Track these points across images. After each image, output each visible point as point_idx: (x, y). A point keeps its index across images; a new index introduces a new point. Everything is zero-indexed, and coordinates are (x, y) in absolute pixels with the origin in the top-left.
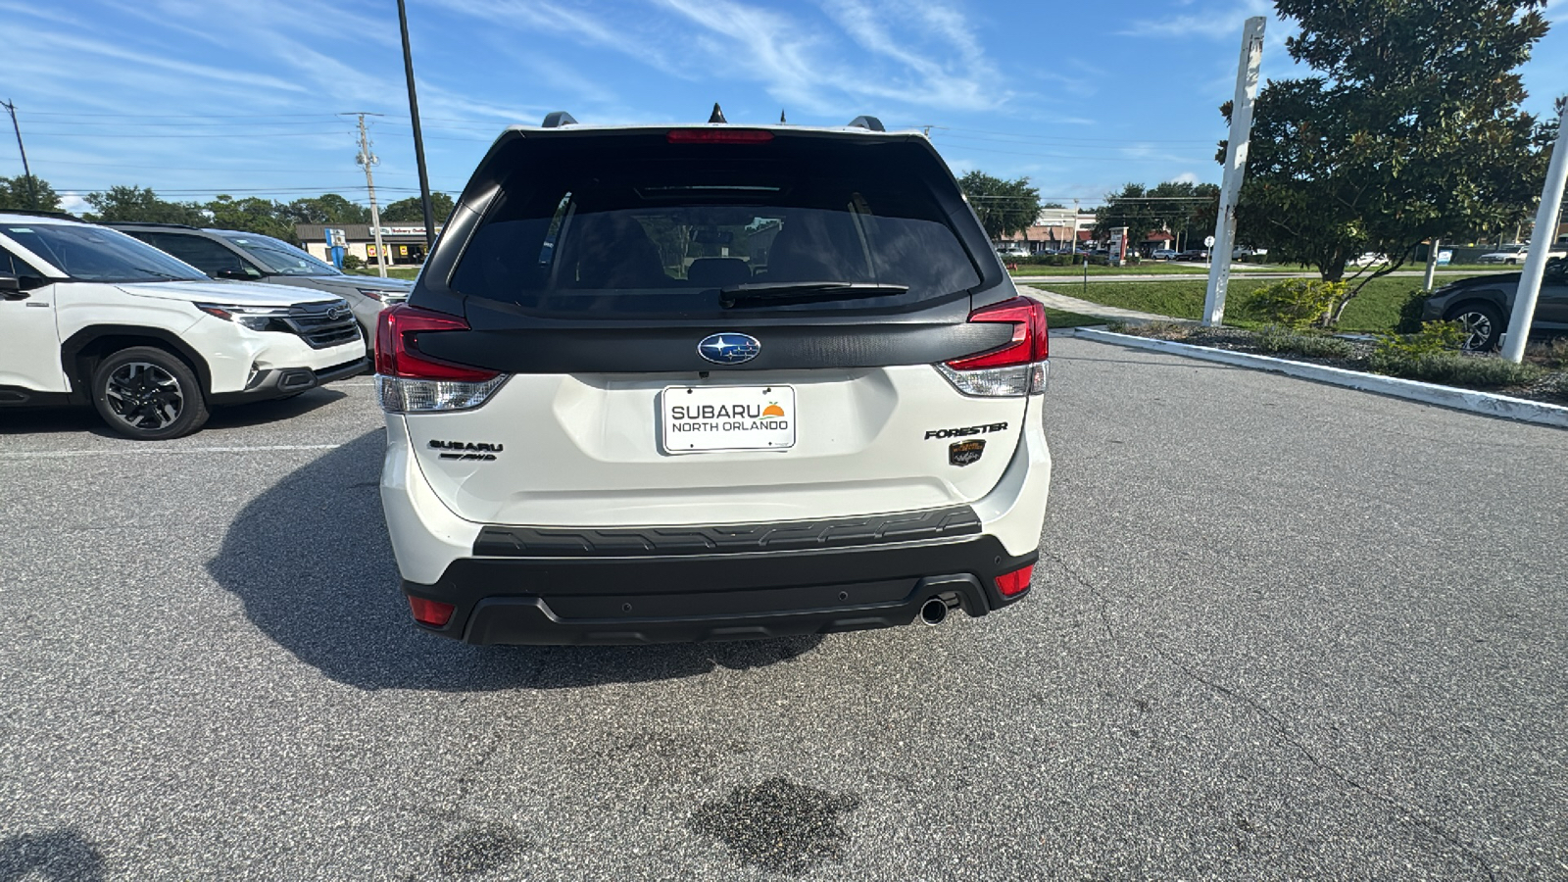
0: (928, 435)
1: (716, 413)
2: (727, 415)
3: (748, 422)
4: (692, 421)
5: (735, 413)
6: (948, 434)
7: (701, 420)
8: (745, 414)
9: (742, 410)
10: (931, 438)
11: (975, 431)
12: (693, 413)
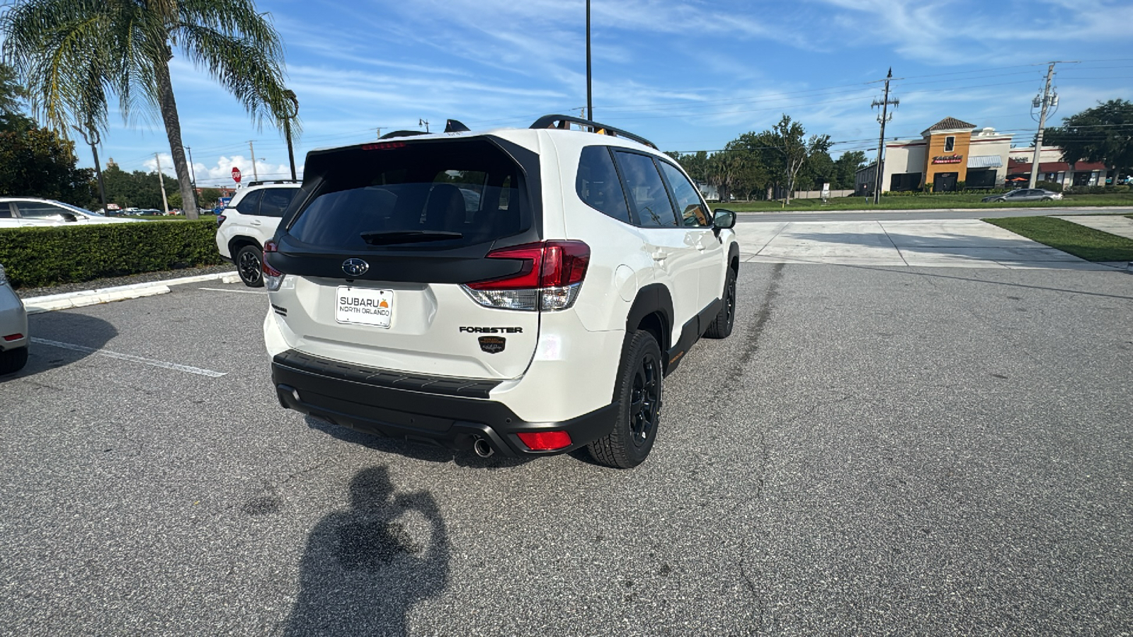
0: (461, 329)
1: (360, 302)
2: (364, 304)
3: (373, 309)
4: (349, 306)
5: (368, 304)
6: (476, 330)
7: (353, 306)
8: (372, 305)
9: (370, 302)
10: (463, 331)
11: (495, 330)
12: (350, 302)
